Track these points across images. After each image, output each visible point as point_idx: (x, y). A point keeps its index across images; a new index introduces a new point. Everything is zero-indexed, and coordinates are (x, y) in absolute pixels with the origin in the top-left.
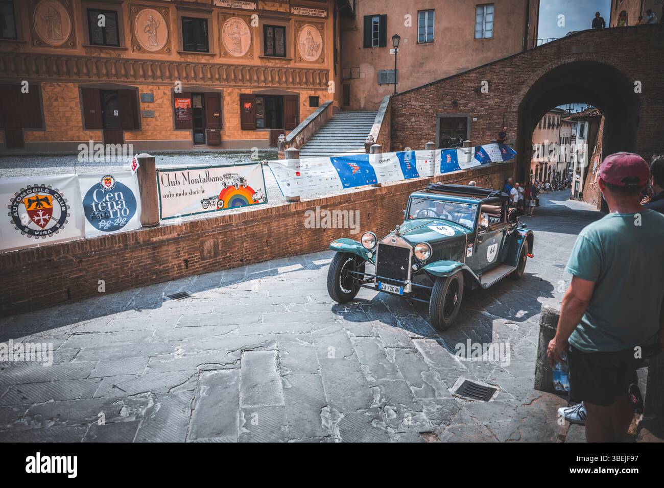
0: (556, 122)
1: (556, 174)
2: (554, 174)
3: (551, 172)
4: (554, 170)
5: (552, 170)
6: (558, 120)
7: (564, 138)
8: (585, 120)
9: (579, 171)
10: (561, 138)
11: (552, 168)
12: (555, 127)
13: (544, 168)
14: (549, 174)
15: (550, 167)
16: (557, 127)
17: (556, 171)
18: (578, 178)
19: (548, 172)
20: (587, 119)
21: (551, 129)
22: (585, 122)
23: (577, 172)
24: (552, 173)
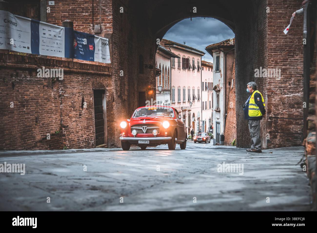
0: (196, 65)
1: (201, 123)
2: (199, 123)
3: (195, 120)
4: (199, 119)
5: (196, 118)
6: (198, 63)
7: (206, 83)
8: (220, 51)
9: (219, 110)
10: (203, 83)
11: (196, 115)
12: (196, 70)
13: (187, 116)
14: (194, 123)
15: (194, 114)
16: (198, 70)
17: (201, 119)
18: (218, 119)
19: (192, 120)
20: (222, 49)
21: (191, 71)
22: (220, 53)
23: (216, 111)
24: (196, 122)
